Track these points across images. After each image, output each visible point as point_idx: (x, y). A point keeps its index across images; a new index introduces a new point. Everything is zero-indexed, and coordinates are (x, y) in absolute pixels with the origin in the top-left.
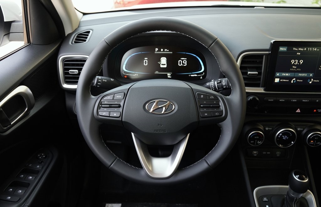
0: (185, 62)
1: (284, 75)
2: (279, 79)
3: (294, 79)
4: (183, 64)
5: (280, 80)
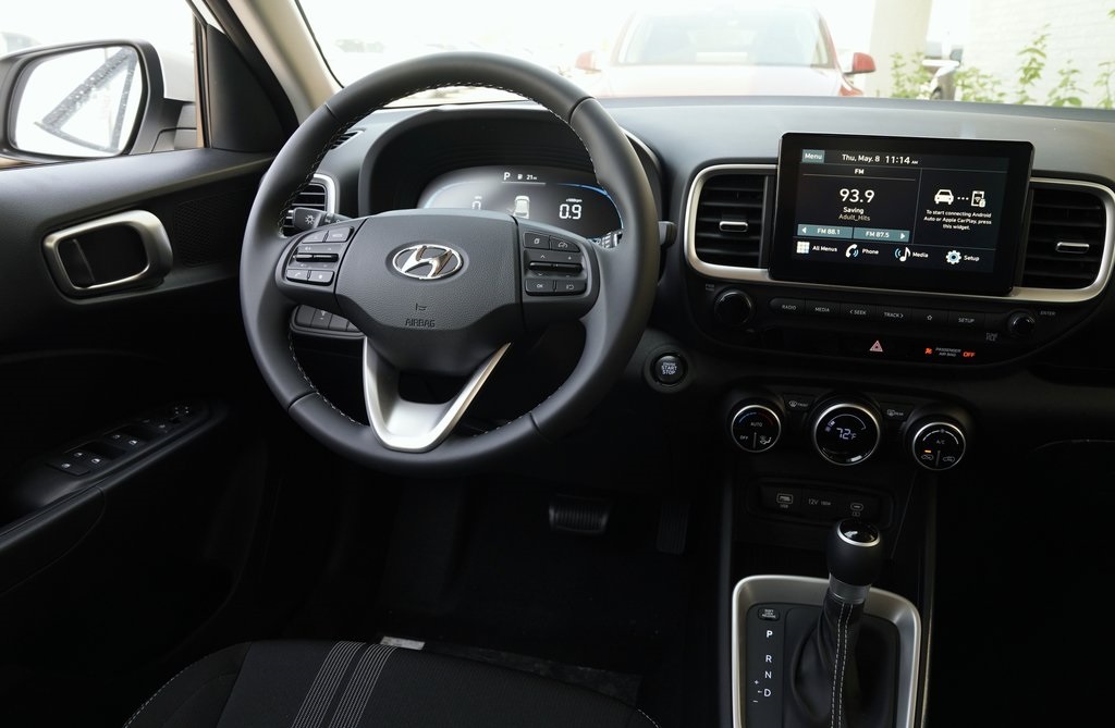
0: (577, 209)
1: (824, 231)
2: (808, 244)
3: (854, 246)
4: (571, 213)
5: (811, 247)
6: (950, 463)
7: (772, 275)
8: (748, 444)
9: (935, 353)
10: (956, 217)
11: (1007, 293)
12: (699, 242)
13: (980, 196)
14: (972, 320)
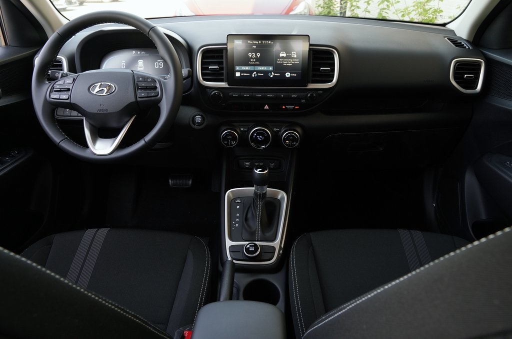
0: (161, 64)
1: (244, 68)
2: (239, 73)
3: (255, 73)
4: (159, 66)
5: (241, 74)
6: (295, 145)
7: (229, 85)
8: (227, 144)
9: (286, 108)
10: (287, 61)
11: (307, 86)
12: (203, 74)
13: (294, 53)
14: (296, 96)
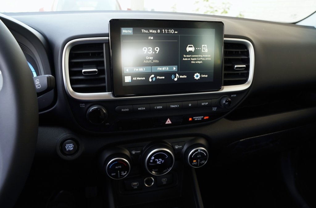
1: (137, 70)
5: (132, 78)
6: (204, 163)
7: (114, 95)
8: (116, 176)
9: (193, 119)
10: (196, 57)
11: (219, 89)
12: (72, 82)
13: (205, 47)
14: (207, 103)
